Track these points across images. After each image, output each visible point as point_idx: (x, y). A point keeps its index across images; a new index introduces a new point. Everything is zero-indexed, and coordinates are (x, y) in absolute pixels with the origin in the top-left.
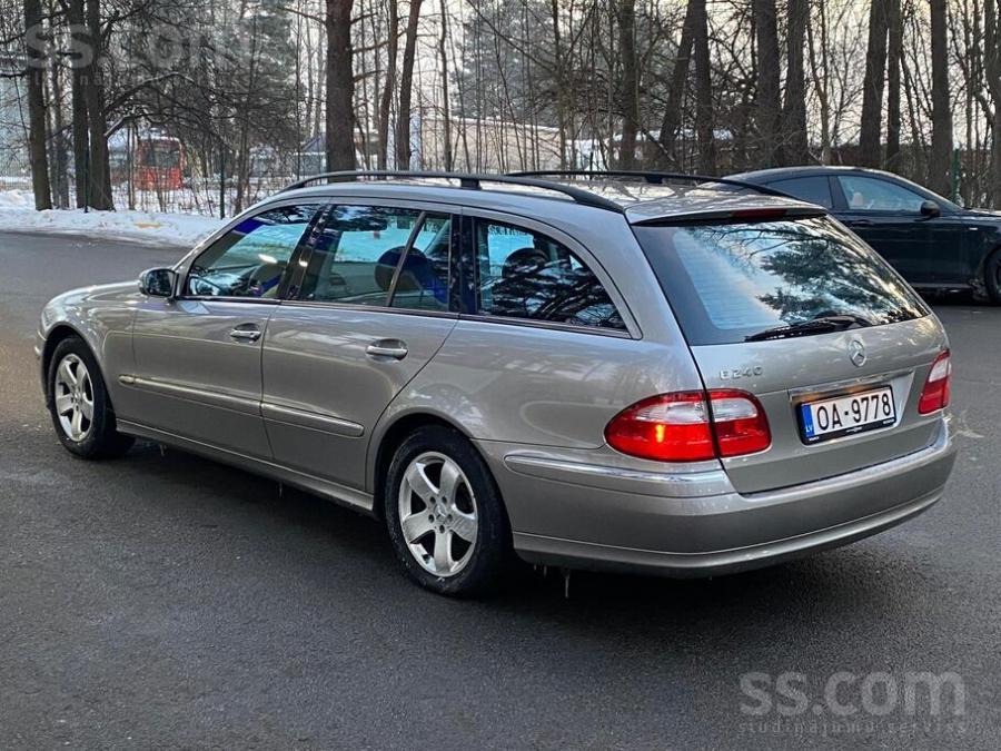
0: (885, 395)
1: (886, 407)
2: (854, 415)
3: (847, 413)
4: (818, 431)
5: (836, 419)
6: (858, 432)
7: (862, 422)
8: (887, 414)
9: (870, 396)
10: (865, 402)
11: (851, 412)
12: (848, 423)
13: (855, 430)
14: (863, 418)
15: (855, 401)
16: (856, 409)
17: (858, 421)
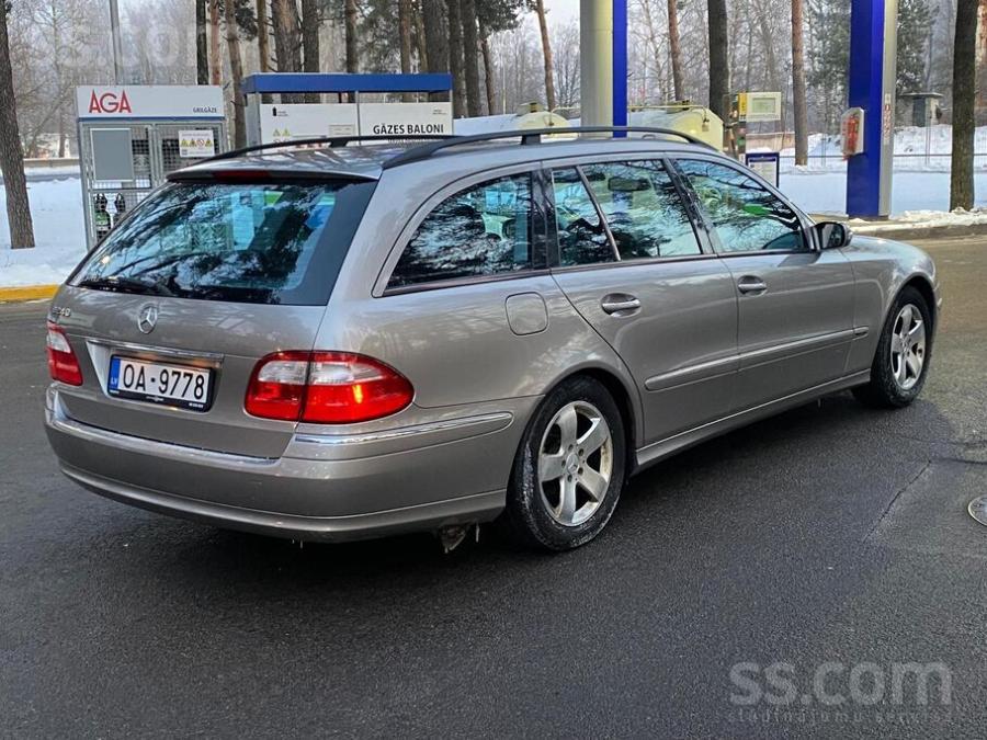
0: (200, 377)
1: (199, 390)
2: (161, 385)
3: (153, 380)
4: (121, 387)
5: (141, 382)
6: (159, 403)
7: (167, 395)
8: (199, 398)
9: (183, 371)
10: (176, 376)
11: (158, 380)
12: (152, 389)
13: (157, 399)
14: (169, 390)
15: (165, 371)
16: (164, 379)
17: (163, 392)
